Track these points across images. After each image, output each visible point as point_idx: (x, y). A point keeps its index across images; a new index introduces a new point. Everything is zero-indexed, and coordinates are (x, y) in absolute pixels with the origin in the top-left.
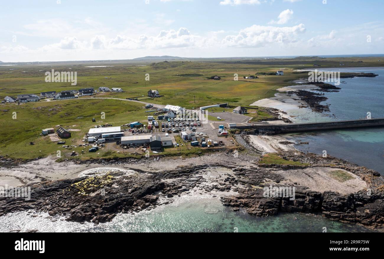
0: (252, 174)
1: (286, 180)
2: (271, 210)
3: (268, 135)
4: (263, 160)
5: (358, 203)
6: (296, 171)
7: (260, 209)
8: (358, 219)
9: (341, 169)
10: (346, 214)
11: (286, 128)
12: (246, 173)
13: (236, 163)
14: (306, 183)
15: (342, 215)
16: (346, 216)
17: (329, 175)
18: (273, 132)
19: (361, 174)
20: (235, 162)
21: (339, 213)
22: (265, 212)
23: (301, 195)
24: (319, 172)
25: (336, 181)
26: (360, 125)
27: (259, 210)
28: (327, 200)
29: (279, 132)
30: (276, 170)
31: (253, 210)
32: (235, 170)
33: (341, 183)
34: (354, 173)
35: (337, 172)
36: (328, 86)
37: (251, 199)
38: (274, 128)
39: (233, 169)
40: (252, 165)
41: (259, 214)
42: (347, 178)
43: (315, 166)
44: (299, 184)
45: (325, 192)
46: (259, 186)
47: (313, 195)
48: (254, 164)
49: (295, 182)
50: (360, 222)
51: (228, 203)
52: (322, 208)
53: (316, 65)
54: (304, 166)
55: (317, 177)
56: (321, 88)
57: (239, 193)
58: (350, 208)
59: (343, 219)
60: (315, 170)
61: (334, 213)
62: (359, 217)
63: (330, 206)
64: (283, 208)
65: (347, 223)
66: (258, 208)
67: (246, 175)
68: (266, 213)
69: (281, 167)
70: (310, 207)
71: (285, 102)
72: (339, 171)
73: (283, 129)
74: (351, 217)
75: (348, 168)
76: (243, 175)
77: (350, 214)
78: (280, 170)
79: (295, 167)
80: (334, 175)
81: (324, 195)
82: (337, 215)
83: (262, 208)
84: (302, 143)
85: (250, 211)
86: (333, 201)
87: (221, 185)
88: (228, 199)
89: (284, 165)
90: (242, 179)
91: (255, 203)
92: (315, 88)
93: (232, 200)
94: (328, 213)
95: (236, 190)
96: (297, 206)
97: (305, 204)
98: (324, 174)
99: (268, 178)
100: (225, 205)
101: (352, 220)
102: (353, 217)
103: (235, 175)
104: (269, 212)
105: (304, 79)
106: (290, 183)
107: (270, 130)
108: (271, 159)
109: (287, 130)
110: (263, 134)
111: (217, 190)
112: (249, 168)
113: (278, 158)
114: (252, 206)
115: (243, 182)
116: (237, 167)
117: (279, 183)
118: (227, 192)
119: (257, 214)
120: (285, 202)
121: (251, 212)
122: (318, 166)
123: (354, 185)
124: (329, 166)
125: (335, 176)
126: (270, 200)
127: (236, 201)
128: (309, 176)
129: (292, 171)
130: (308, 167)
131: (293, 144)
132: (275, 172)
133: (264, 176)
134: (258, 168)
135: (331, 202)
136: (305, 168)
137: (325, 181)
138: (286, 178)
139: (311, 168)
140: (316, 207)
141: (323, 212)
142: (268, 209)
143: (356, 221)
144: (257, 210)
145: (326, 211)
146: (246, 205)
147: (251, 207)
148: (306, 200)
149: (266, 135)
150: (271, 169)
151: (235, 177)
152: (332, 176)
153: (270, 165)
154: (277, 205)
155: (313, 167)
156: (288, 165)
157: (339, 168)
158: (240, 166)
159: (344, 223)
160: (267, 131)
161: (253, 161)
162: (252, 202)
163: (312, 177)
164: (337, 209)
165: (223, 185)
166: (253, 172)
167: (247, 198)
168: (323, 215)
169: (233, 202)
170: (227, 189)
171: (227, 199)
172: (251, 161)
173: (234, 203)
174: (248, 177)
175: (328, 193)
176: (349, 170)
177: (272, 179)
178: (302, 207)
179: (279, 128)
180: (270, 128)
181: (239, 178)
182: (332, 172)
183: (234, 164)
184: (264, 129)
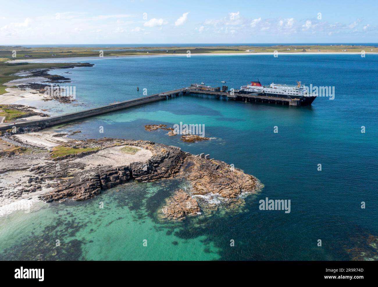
0: (52, 169)
1: (88, 165)
2: (96, 191)
3: (35, 131)
4: (55, 154)
5: (155, 165)
6: (91, 156)
7: (86, 193)
8: (161, 175)
9: (126, 146)
10: (152, 175)
11: (50, 122)
12: (46, 169)
13: (27, 164)
14: (107, 163)
15: (150, 176)
16: (153, 176)
17: (121, 152)
18: (39, 128)
19: (143, 146)
20: (25, 163)
21: (147, 175)
22: (91, 194)
23: (114, 172)
24: (111, 152)
25: (129, 155)
26: (112, 109)
27: (86, 195)
28: (136, 169)
29: (45, 126)
30: (73, 160)
31: (81, 196)
32: (32, 170)
33: (133, 155)
34: (137, 146)
35: (125, 148)
36: (58, 77)
37: (72, 189)
38: (38, 124)
39: (28, 170)
40: (46, 161)
41: (87, 197)
42: (135, 151)
43: (105, 148)
44: (102, 165)
45: (131, 164)
46: (69, 177)
47: (123, 169)
48: (48, 159)
49: (98, 165)
50: (163, 177)
51: (51, 199)
52: (133, 176)
53: (26, 56)
54: (96, 150)
55: (112, 156)
56: (50, 79)
57: (53, 188)
58: (153, 170)
59: (151, 179)
60: (107, 151)
61: (144, 177)
62: (161, 174)
63: (140, 173)
64: (104, 186)
65: (155, 181)
66: (83, 193)
67: (46, 171)
68: (93, 195)
69: (77, 156)
70: (125, 178)
71: (24, 97)
72: (125, 147)
73: (47, 124)
74: (156, 175)
75: (131, 144)
76: (43, 172)
77: (155, 174)
78: (76, 158)
79: (88, 152)
80: (124, 151)
81: (131, 166)
82: (146, 177)
83: (88, 192)
84: (75, 133)
85: (77, 198)
86: (141, 169)
87: (28, 187)
88: (49, 196)
89: (78, 154)
90: (46, 175)
91: (77, 190)
92: (44, 80)
93: (53, 195)
94: (139, 178)
95: (49, 186)
96: (114, 181)
97: (120, 178)
98: (117, 152)
99: (71, 168)
100: (49, 202)
101: (158, 177)
102: (158, 175)
103: (36, 174)
104: (95, 193)
105: (25, 72)
106: (93, 166)
107: (35, 126)
108: (63, 151)
109: (51, 124)
110: (29, 131)
111: (28, 192)
112: (45, 164)
113: (69, 149)
114: (76, 193)
115: (50, 178)
116: (31, 167)
117: (84, 169)
118: (40, 190)
119: (86, 198)
120: (104, 181)
121: (79, 198)
122: (108, 147)
123: (143, 154)
124: (116, 146)
125: (126, 152)
126: (92, 183)
127: (58, 195)
128: (106, 157)
129: (88, 156)
130: (99, 150)
131: (67, 135)
132: (73, 161)
133: (66, 167)
134: (54, 162)
135: (139, 169)
136: (97, 151)
137: (120, 157)
138: (87, 163)
139: (103, 151)
140: (129, 177)
141: (136, 179)
142: (93, 191)
143: (160, 178)
144: (83, 195)
145: (137, 177)
146: (70, 195)
147: (75, 195)
148: (120, 174)
149: (32, 132)
150: (67, 160)
151: (37, 176)
152: (124, 152)
153: (65, 157)
154: (99, 185)
155: (103, 149)
156: (82, 153)
157: (124, 145)
158: (34, 165)
159: (153, 182)
160: (32, 128)
161: (44, 158)
162: (74, 190)
163: (109, 157)
164: (145, 173)
165: (30, 186)
166: (52, 167)
167: (66, 189)
168: (136, 181)
169: (55, 197)
170: (38, 188)
171: (47, 196)
172: (42, 158)
173: (57, 197)
174: (50, 172)
175: (133, 164)
176: (133, 145)
177: (75, 168)
178: (119, 180)
179: (43, 123)
180: (34, 124)
181: (42, 176)
182: (122, 149)
183: (25, 165)
184: (28, 126)
